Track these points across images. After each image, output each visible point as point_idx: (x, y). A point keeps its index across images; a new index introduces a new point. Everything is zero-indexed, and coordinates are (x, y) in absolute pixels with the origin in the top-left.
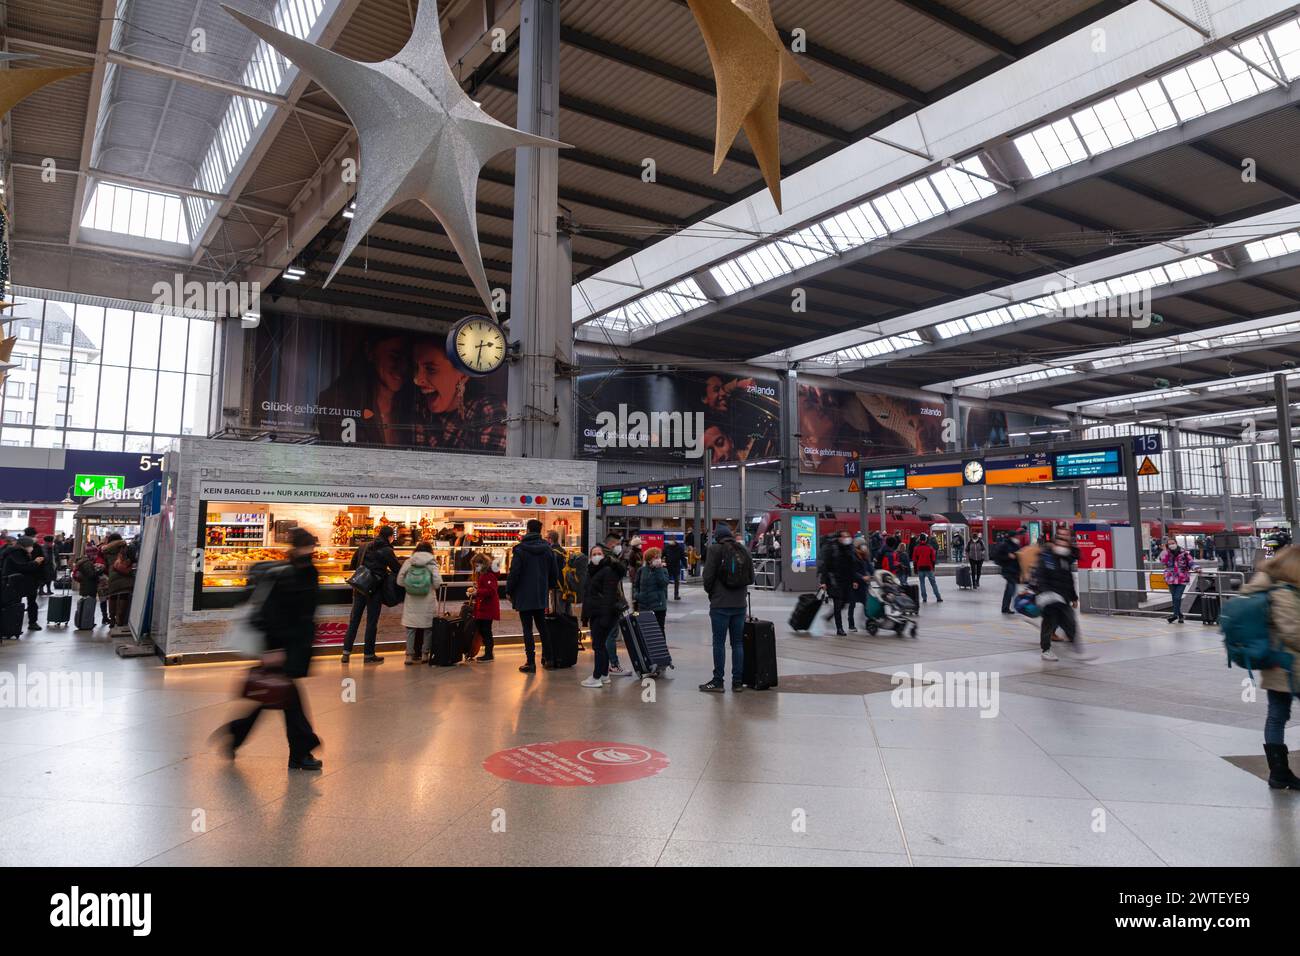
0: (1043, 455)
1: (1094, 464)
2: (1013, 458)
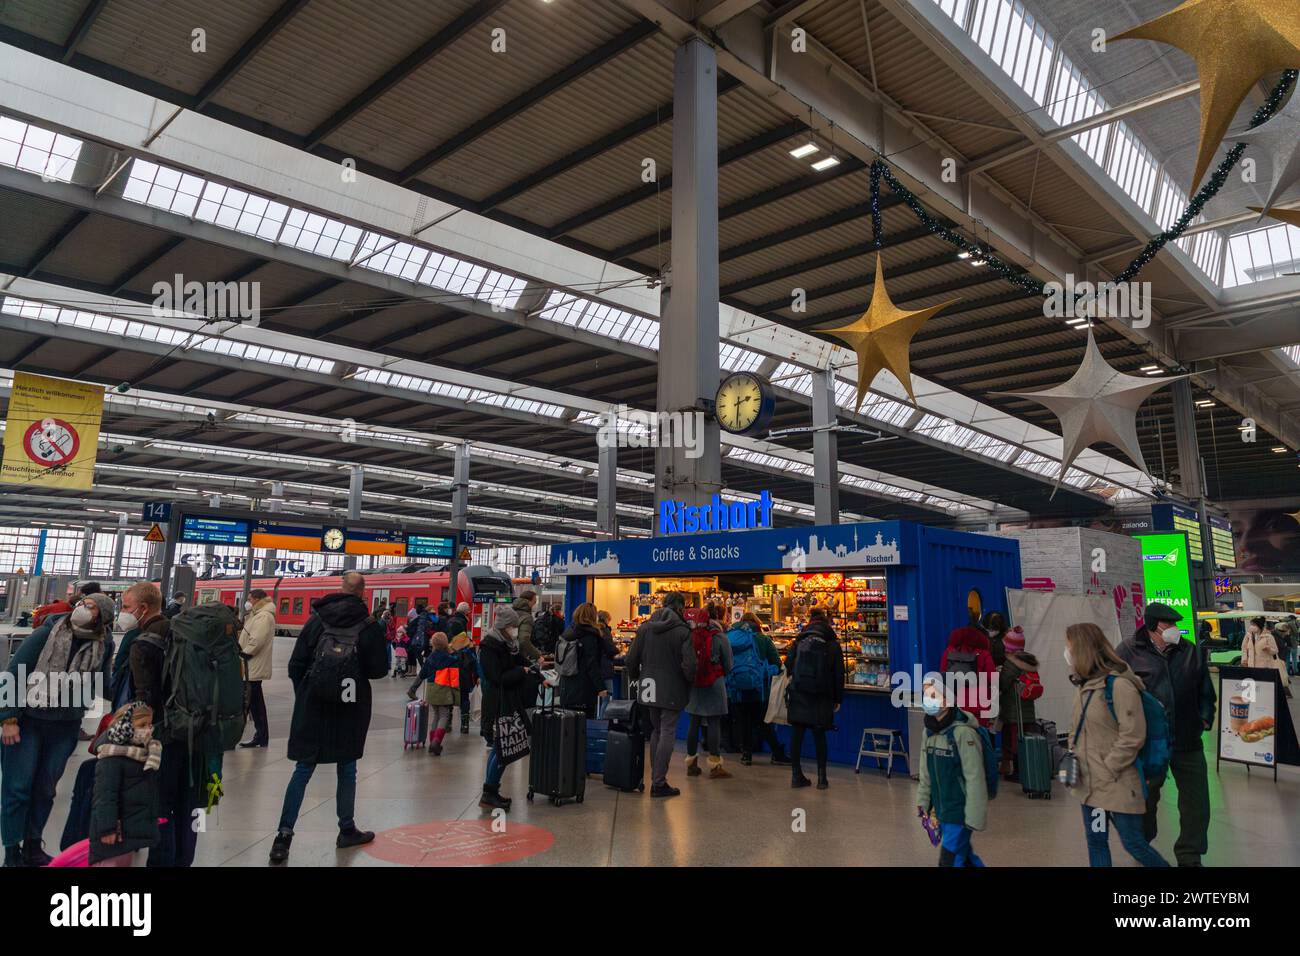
0: (401, 534)
1: (436, 547)
2: (374, 531)
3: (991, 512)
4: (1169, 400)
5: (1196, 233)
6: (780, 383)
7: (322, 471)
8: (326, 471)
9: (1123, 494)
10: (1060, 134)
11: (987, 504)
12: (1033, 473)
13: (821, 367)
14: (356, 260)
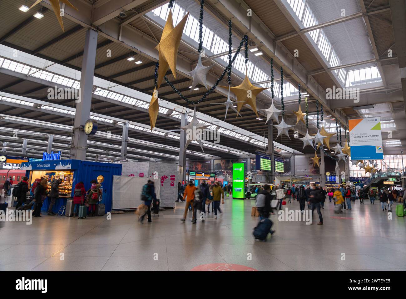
3: (249, 155)
4: (267, 127)
5: (268, 82)
6: (174, 116)
7: (39, 136)
8: (41, 136)
9: (283, 151)
10: (215, 57)
11: (248, 153)
12: (256, 145)
13: (183, 112)
14: (29, 74)
